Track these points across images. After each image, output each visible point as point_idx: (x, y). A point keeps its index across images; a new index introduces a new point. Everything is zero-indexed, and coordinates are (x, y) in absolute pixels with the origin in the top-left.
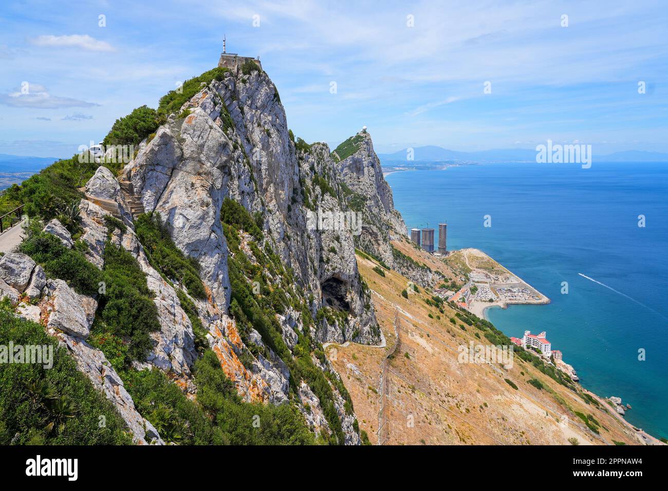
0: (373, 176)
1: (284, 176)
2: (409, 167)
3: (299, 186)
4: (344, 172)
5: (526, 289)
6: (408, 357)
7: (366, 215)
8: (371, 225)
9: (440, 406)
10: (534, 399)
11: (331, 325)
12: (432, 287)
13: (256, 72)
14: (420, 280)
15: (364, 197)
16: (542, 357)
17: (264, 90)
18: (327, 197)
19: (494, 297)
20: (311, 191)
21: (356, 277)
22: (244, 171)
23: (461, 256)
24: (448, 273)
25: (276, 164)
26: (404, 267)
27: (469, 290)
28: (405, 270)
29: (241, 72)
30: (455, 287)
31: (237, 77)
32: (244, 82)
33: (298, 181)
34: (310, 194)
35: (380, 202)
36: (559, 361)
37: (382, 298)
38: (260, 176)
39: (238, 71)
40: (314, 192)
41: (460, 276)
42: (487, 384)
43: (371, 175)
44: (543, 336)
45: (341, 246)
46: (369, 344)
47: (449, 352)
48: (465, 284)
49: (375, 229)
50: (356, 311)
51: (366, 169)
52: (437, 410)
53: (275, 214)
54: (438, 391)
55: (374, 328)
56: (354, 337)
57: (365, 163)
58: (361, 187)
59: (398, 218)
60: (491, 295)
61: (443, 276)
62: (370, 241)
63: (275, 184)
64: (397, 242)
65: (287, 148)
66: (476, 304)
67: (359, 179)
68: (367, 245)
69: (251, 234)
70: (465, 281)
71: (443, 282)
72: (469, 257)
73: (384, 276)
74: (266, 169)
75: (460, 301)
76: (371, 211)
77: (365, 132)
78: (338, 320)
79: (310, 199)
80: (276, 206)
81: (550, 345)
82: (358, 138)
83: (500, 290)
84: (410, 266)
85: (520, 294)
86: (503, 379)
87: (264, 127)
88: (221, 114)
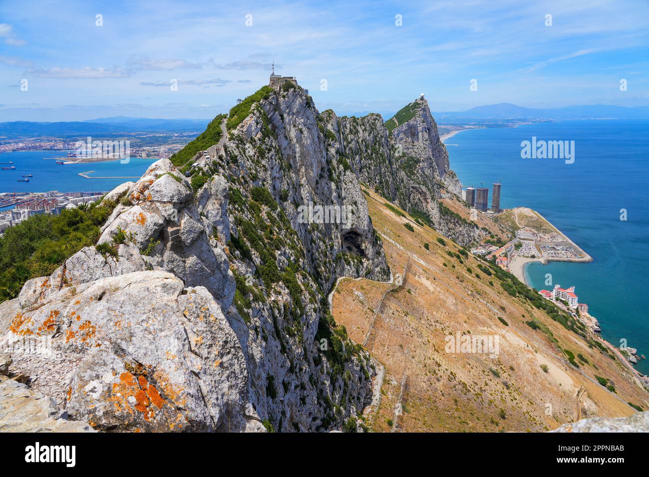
0: (426, 140)
1: (312, 160)
2: (479, 125)
3: (326, 165)
4: (400, 138)
5: (571, 247)
6: (409, 292)
7: (417, 176)
8: (421, 186)
9: (427, 327)
10: (522, 335)
11: (347, 265)
12: (477, 242)
13: (292, 90)
14: (466, 235)
15: (418, 159)
16: (568, 309)
17: (298, 101)
18: (348, 173)
19: (536, 253)
20: (336, 168)
21: (369, 231)
22: (276, 164)
23: (511, 214)
24: (495, 229)
25: (307, 152)
26: (451, 223)
27: (513, 246)
28: (451, 226)
29: (282, 90)
30: (500, 243)
31: (279, 94)
32: (284, 97)
33: (325, 162)
34: (335, 171)
35: (435, 163)
36: (585, 313)
37: (402, 248)
38: (295, 161)
39: (280, 89)
40: (338, 169)
41: (507, 233)
42: (477, 318)
43: (424, 139)
44: (572, 290)
45: (358, 209)
46: (379, 281)
47: (450, 293)
48: (511, 240)
49: (424, 188)
50: (369, 256)
51: (420, 134)
52: (422, 330)
53: (305, 187)
54: (429, 317)
55: (384, 270)
56: (366, 275)
57: (420, 129)
58: (415, 150)
59: (453, 178)
60: (534, 252)
61: (490, 233)
62: (419, 199)
63: (306, 165)
64: (448, 200)
65: (316, 139)
66: (518, 259)
67: (413, 143)
68: (417, 203)
69: (269, 207)
70: (511, 238)
71: (489, 238)
72: (519, 216)
73: (413, 231)
74: (299, 156)
75: (502, 255)
76: (424, 173)
77: (422, 99)
78: (354, 262)
79: (334, 175)
80: (306, 181)
81: (576, 299)
82: (416, 105)
83: (545, 247)
84: (457, 222)
85: (563, 252)
86: (497, 317)
87: (298, 127)
88: (261, 129)
